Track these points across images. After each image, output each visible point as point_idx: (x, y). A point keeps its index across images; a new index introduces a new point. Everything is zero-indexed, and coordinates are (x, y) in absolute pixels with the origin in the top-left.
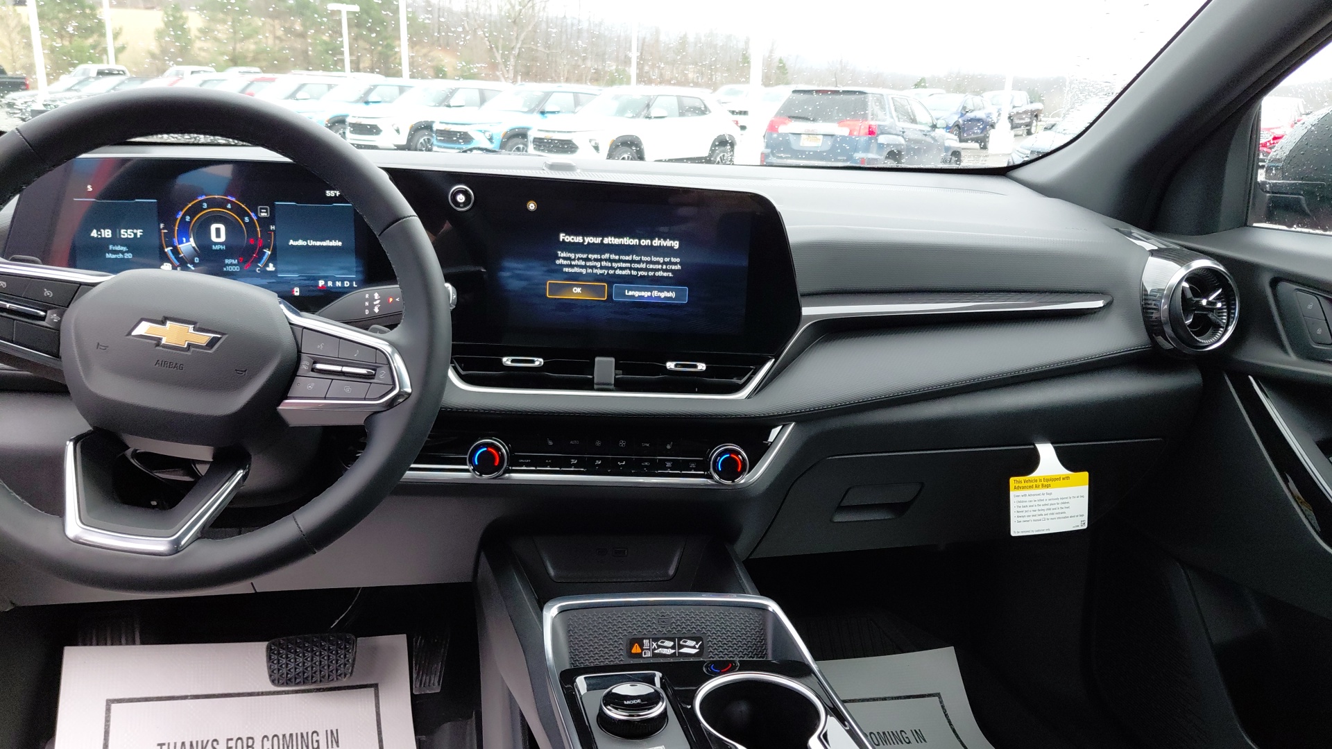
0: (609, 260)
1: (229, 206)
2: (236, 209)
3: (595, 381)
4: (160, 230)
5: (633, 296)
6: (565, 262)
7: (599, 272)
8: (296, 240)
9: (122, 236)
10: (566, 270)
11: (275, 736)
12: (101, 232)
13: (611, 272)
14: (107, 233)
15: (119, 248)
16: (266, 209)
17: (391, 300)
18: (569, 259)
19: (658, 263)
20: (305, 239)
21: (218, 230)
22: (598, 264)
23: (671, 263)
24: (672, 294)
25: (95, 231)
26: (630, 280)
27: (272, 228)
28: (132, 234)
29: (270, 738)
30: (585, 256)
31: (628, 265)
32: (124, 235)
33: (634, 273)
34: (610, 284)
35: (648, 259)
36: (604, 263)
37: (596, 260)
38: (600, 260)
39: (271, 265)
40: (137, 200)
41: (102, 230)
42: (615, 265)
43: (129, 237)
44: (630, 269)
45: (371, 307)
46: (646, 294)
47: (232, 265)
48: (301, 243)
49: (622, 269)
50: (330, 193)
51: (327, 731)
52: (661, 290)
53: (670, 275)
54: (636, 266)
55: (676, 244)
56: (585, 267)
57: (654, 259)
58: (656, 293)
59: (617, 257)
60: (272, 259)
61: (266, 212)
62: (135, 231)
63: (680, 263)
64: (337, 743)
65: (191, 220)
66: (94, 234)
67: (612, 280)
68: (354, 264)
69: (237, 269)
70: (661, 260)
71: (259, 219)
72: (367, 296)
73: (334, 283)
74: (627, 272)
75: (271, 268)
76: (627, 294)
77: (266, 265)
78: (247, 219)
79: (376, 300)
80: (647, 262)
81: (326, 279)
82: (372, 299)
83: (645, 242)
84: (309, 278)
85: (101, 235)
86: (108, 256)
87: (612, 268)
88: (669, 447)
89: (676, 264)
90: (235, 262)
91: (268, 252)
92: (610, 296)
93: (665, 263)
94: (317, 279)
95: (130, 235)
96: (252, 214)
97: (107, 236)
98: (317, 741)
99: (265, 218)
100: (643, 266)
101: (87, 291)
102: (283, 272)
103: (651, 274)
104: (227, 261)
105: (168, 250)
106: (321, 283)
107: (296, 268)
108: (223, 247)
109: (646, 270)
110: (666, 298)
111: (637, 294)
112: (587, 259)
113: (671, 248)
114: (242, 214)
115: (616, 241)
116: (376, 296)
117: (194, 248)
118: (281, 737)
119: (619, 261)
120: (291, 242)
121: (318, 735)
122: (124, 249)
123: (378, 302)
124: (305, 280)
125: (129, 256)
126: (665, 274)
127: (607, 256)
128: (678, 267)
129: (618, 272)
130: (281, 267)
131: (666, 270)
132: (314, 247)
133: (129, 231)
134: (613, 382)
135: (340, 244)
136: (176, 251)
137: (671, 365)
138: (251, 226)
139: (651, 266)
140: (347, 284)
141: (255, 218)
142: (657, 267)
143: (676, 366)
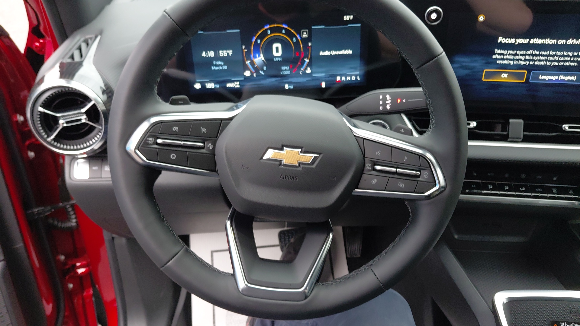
0: (532, 55)
1: (284, 32)
2: (288, 33)
3: (510, 136)
4: (242, 50)
5: (545, 80)
6: (499, 57)
7: (522, 63)
8: (324, 51)
10: (499, 62)
13: (532, 63)
14: (211, 54)
15: (219, 63)
16: (306, 32)
17: (399, 101)
18: (503, 54)
19: (568, 56)
20: (330, 50)
21: (277, 48)
22: (523, 58)
23: (578, 56)
24: (574, 78)
25: (204, 53)
26: (544, 69)
27: (310, 44)
28: (226, 54)
30: (514, 52)
31: (545, 58)
32: (221, 54)
33: (549, 63)
34: (529, 72)
35: (561, 53)
36: (527, 57)
37: (522, 55)
38: (525, 55)
39: (309, 69)
40: (228, 31)
41: (209, 52)
42: (535, 58)
43: (225, 55)
44: (546, 61)
45: (385, 105)
46: (554, 78)
47: (286, 70)
48: (327, 53)
49: (540, 61)
50: (346, 18)
52: (566, 75)
53: (576, 64)
54: (551, 58)
56: (513, 60)
57: (566, 53)
58: (562, 77)
59: (538, 53)
60: (309, 65)
61: (306, 34)
62: (228, 51)
65: (261, 42)
66: (204, 54)
67: (530, 68)
68: (359, 65)
69: (288, 72)
70: (571, 54)
71: (302, 39)
72: (381, 97)
73: (346, 78)
74: (543, 63)
75: (309, 71)
76: (540, 78)
77: (306, 69)
78: (294, 40)
80: (560, 56)
81: (341, 75)
82: (385, 100)
83: (561, 42)
84: (331, 76)
85: (208, 55)
86: (214, 68)
87: (533, 60)
88: (555, 179)
90: (287, 68)
91: (307, 61)
92: (528, 79)
93: (573, 56)
94: (335, 76)
95: (225, 54)
96: (298, 36)
97: (212, 56)
99: (305, 38)
100: (556, 58)
101: (228, 124)
102: (316, 73)
103: (561, 64)
104: (283, 68)
105: (248, 62)
106: (338, 78)
107: (324, 70)
108: (280, 59)
109: (558, 61)
110: (569, 80)
111: (547, 78)
112: (516, 55)
114: (291, 36)
115: (539, 41)
116: (388, 97)
117: (263, 61)
119: (539, 55)
120: (322, 53)
122: (222, 63)
123: (389, 101)
124: (328, 77)
125: (225, 67)
126: (572, 64)
127: (530, 52)
129: (537, 63)
130: (314, 70)
131: (574, 61)
132: (335, 55)
133: (224, 51)
134: (522, 137)
135: (350, 52)
136: (252, 63)
137: (566, 127)
138: (297, 43)
139: (563, 59)
140: (354, 78)
141: (299, 38)
142: (567, 59)
143: (570, 127)
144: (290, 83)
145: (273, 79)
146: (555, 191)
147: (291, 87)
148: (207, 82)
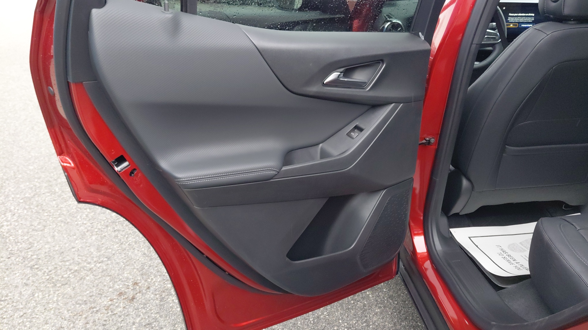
0: (519, 19)
5: (523, 26)
6: (510, 20)
7: (516, 21)
10: (510, 21)
13: (519, 21)
18: (511, 19)
22: (517, 20)
23: (532, 19)
26: (523, 23)
30: (514, 18)
31: (523, 20)
33: (524, 21)
34: (519, 24)
36: (518, 19)
37: (516, 19)
38: (517, 19)
42: (520, 20)
46: (526, 26)
52: (529, 24)
53: (532, 21)
54: (525, 20)
55: (533, 15)
56: (514, 20)
63: (534, 19)
67: (519, 23)
70: (530, 18)
74: (522, 21)
80: (527, 19)
83: (527, 15)
89: (533, 19)
92: (518, 26)
100: (526, 20)
103: (527, 21)
112: (514, 19)
113: (532, 16)
115: (521, 15)
119: (521, 19)
126: (530, 21)
127: (518, 18)
128: (533, 20)
129: (521, 21)
139: (528, 20)
142: (529, 20)
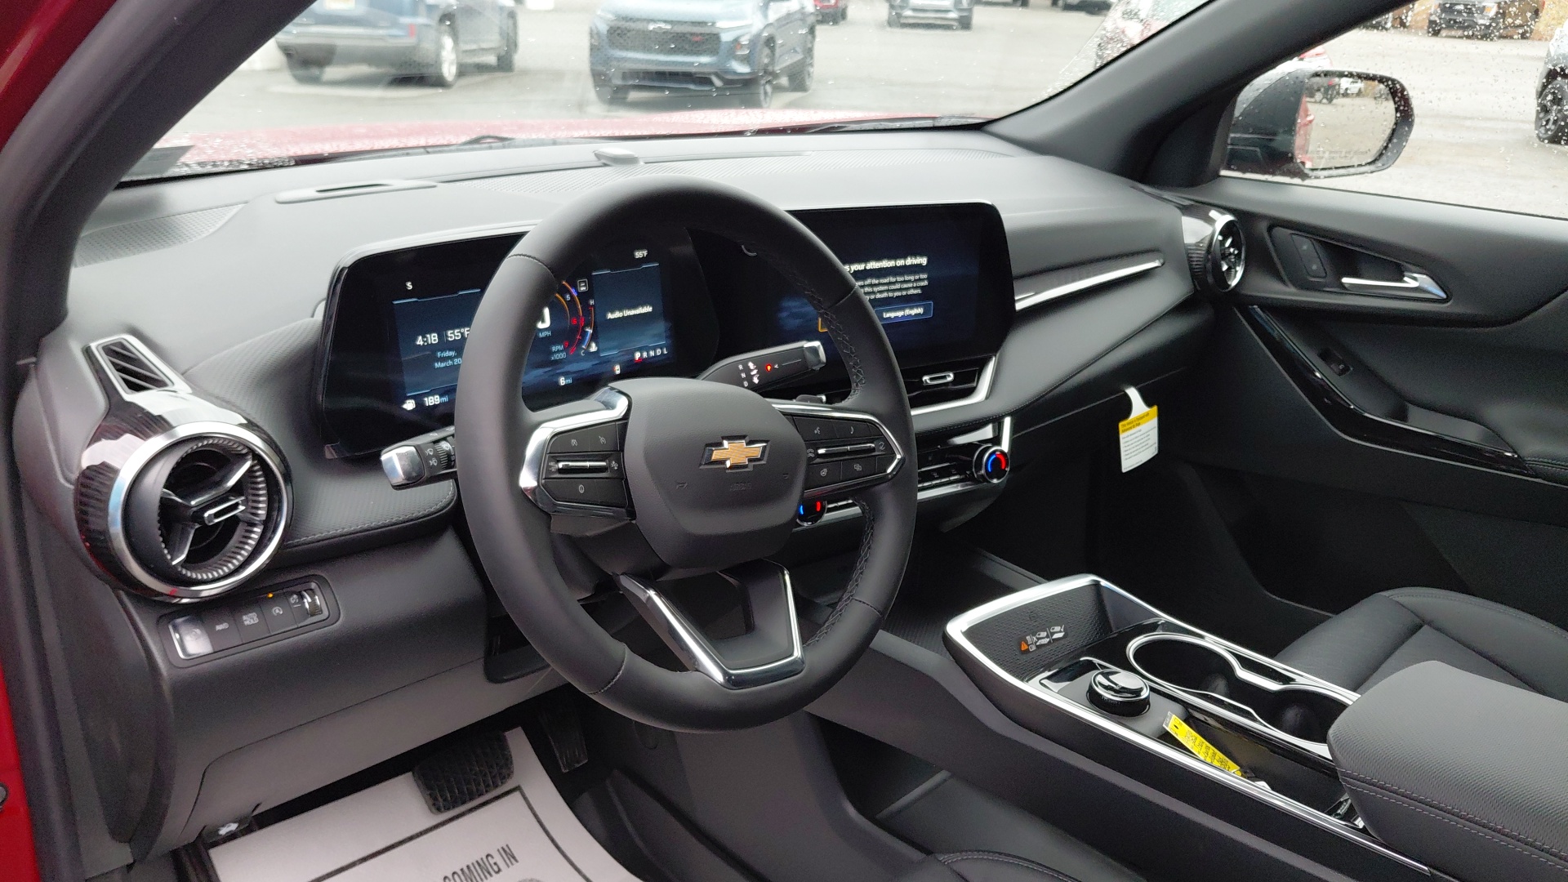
0: (871, 285)
5: (890, 318)
8: (612, 312)
9: (450, 339)
11: (454, 873)
12: (427, 338)
14: (433, 338)
15: (447, 354)
16: (584, 282)
17: (769, 368)
19: (909, 281)
20: (620, 310)
21: (543, 315)
23: (920, 280)
24: (920, 311)
25: (420, 338)
26: (887, 303)
27: (592, 302)
28: (459, 334)
29: (451, 877)
31: (886, 288)
32: (451, 337)
33: (891, 295)
35: (901, 279)
39: (593, 345)
40: (460, 293)
41: (428, 336)
42: (876, 289)
43: (457, 338)
44: (888, 291)
45: (749, 378)
46: (900, 314)
47: (558, 351)
48: (618, 315)
49: (881, 292)
50: (639, 254)
51: (498, 850)
52: (911, 308)
53: (919, 291)
54: (893, 287)
55: (923, 261)
57: (907, 278)
58: (908, 312)
59: (877, 282)
60: (594, 338)
61: (585, 286)
62: (462, 330)
63: (928, 279)
64: (514, 858)
66: (420, 341)
68: (664, 329)
69: (562, 356)
70: (912, 278)
71: (580, 294)
72: (741, 367)
73: (648, 353)
74: (885, 295)
75: (594, 348)
76: (885, 316)
77: (589, 346)
78: (568, 297)
79: (752, 370)
80: (902, 282)
81: (641, 350)
82: (747, 370)
83: (900, 263)
84: (627, 353)
85: (427, 341)
86: (438, 365)
87: (873, 293)
88: (930, 458)
89: (923, 279)
90: (560, 347)
91: (590, 331)
93: (916, 281)
94: (633, 353)
95: (458, 336)
96: (573, 291)
97: (433, 342)
98: (495, 864)
99: (584, 293)
100: (898, 286)
102: (605, 350)
103: (904, 293)
104: (554, 349)
106: (637, 355)
107: (615, 343)
108: (548, 333)
109: (900, 290)
110: (916, 315)
111: (892, 315)
113: (919, 266)
114: (565, 293)
115: (875, 265)
116: (751, 365)
118: (460, 873)
119: (879, 284)
120: (610, 316)
121: (492, 857)
122: (452, 353)
123: (755, 372)
124: (624, 355)
125: (457, 362)
126: (916, 292)
127: (868, 281)
128: (926, 283)
129: (879, 296)
130: (601, 345)
131: (916, 288)
132: (629, 317)
133: (456, 331)
135: (648, 309)
137: (926, 378)
138: (572, 302)
139: (905, 286)
140: (659, 352)
141: (575, 294)
142: (910, 285)
143: (931, 379)
144: (566, 374)
145: (540, 371)
146: (936, 475)
147: (570, 381)
148: (427, 395)
